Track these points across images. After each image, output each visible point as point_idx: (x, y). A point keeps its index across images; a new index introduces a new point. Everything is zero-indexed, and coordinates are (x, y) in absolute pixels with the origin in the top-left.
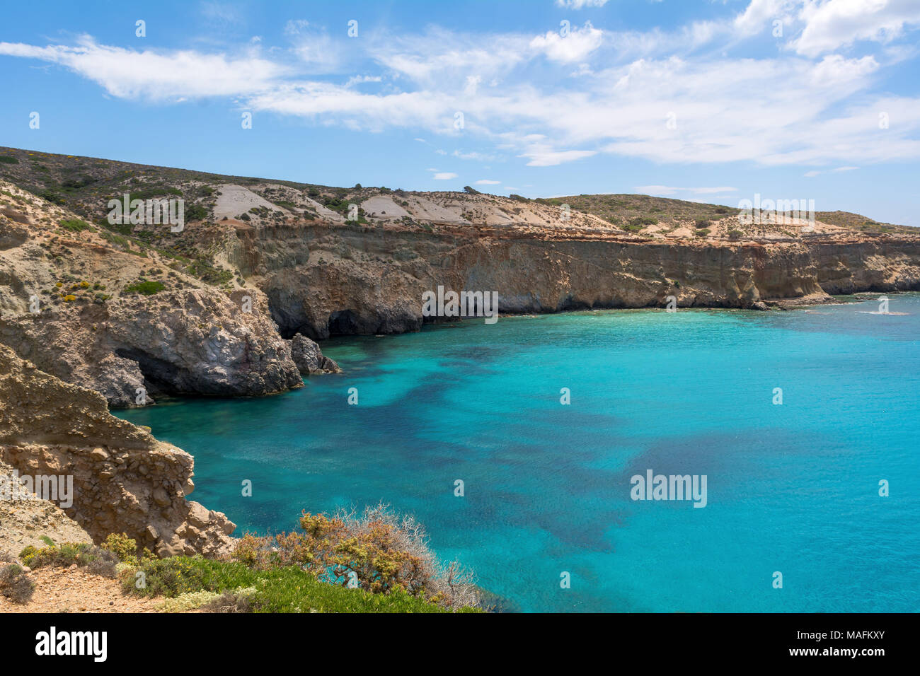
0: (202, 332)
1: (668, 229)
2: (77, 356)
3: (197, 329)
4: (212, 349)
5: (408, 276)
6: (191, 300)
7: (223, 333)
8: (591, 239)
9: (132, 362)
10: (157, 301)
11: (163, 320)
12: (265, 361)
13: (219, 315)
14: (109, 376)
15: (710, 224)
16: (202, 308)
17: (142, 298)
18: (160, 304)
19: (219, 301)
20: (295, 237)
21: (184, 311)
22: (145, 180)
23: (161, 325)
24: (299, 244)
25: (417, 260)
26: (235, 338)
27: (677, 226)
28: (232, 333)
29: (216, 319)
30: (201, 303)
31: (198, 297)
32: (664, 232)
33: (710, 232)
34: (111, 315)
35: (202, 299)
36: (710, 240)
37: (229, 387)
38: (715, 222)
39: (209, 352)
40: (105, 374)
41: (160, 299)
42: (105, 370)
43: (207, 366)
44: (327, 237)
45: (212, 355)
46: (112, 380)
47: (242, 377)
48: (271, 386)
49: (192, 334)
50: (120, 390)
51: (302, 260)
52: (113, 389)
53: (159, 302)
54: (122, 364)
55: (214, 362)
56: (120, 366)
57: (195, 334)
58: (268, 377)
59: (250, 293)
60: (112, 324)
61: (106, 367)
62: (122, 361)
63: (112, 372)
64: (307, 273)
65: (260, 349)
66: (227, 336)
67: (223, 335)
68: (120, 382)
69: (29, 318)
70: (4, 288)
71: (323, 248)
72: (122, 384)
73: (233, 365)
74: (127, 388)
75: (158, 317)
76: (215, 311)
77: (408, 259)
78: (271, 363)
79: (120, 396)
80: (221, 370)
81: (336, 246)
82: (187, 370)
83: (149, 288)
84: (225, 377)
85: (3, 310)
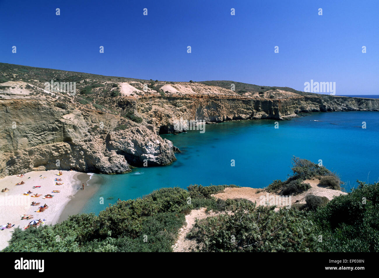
0: (144, 143)
1: (251, 94)
2: (101, 154)
3: (142, 142)
5: (181, 112)
6: (138, 131)
7: (150, 143)
9: (122, 156)
12: (166, 152)
13: (148, 136)
16: (143, 134)
17: (122, 131)
19: (147, 131)
20: (147, 101)
21: (136, 135)
23: (129, 141)
24: (149, 104)
25: (183, 107)
26: (155, 144)
27: (254, 93)
28: (153, 142)
29: (147, 138)
30: (142, 132)
31: (141, 130)
33: (264, 95)
34: (112, 139)
35: (142, 131)
36: (265, 98)
37: (155, 162)
38: (265, 92)
39: (147, 150)
40: (113, 161)
42: (113, 159)
43: (146, 155)
44: (156, 101)
45: (148, 151)
46: (116, 163)
47: (160, 159)
48: (169, 161)
49: (140, 144)
50: (120, 167)
51: (150, 109)
52: (117, 166)
53: (127, 133)
54: (119, 157)
55: (149, 154)
56: (118, 158)
57: (142, 144)
58: (168, 158)
59: (153, 126)
60: (113, 142)
61: (113, 158)
62: (118, 156)
63: (116, 160)
64: (152, 114)
65: (164, 148)
66: (152, 144)
67: (151, 144)
68: (119, 164)
69: (82, 141)
70: (71, 130)
71: (155, 104)
72: (120, 164)
73: (155, 154)
74: (122, 166)
75: (128, 138)
76: (146, 135)
77: (181, 107)
78: (168, 153)
79: (120, 169)
80: (152, 156)
81: (159, 103)
82: (138, 157)
83: (123, 128)
84: (153, 158)
85: (73, 139)
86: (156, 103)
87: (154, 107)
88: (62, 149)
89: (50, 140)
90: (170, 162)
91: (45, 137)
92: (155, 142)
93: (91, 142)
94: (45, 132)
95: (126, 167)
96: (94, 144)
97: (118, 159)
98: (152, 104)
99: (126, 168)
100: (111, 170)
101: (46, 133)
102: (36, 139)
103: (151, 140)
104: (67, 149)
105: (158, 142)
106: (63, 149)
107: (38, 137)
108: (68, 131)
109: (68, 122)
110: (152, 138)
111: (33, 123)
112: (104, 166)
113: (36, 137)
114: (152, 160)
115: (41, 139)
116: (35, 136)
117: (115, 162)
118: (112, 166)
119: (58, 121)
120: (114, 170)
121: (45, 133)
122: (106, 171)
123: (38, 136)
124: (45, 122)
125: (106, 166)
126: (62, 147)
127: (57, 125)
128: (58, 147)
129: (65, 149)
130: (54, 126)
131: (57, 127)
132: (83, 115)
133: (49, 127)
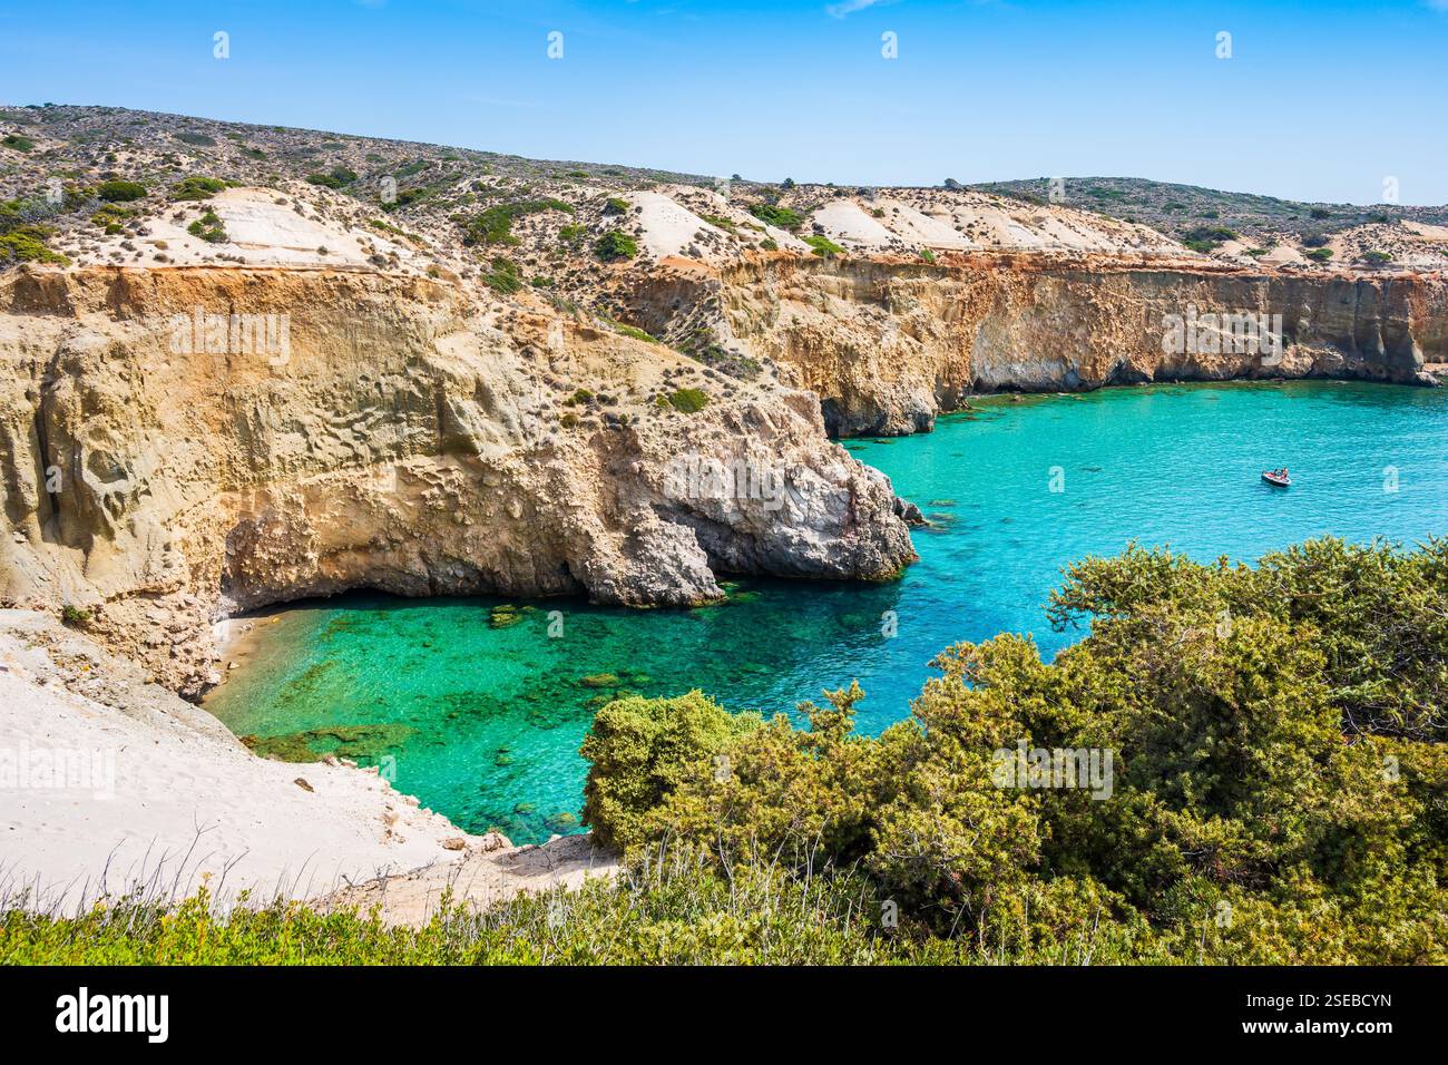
1: (1257, 247)
4: (797, 505)
5: (909, 337)
6: (754, 419)
7: (808, 475)
8: (1155, 267)
9: (685, 529)
10: (704, 422)
12: (879, 522)
13: (796, 443)
14: (655, 553)
15: (1327, 240)
16: (773, 434)
17: (684, 419)
18: (711, 428)
19: (790, 419)
20: (758, 280)
21: (745, 436)
22: (493, 184)
24: (765, 293)
25: (919, 312)
26: (827, 483)
27: (1272, 243)
28: (820, 473)
29: (794, 451)
30: (770, 423)
31: (766, 417)
32: (1253, 253)
33: (1331, 253)
34: (645, 450)
35: (771, 417)
36: (1334, 268)
37: (826, 566)
38: (1336, 236)
39: (792, 508)
40: (647, 550)
41: (708, 420)
42: (648, 543)
43: (790, 532)
44: (795, 278)
45: (798, 512)
46: (661, 561)
47: (848, 550)
48: (889, 563)
50: (679, 578)
51: (768, 318)
52: (666, 575)
53: (707, 425)
54: (673, 532)
55: (800, 524)
56: (670, 536)
58: (885, 548)
59: (810, 400)
60: (648, 465)
61: (648, 538)
62: (671, 528)
63: (659, 546)
64: (777, 341)
65: (871, 503)
66: (818, 481)
67: (811, 479)
68: (675, 563)
69: (517, 456)
70: (470, 406)
71: (790, 298)
72: (679, 567)
73: (829, 530)
74: (687, 574)
75: (712, 451)
76: (790, 436)
77: (908, 311)
78: (887, 525)
79: (680, 586)
80: (811, 537)
81: (809, 291)
82: (752, 537)
83: (689, 402)
84: (819, 548)
85: (478, 445)
86: (795, 290)
87: (787, 312)
88: (436, 491)
89: (391, 447)
90: (893, 569)
91: (368, 432)
92: (827, 470)
93: (553, 463)
94: (368, 410)
95: (705, 582)
96: (567, 470)
97: (671, 543)
98: (780, 297)
99: (702, 584)
100: (640, 589)
101: (371, 415)
102: (331, 440)
103: (809, 461)
104: (457, 491)
105: (841, 471)
106: (440, 486)
107: (339, 432)
108: (461, 412)
109: (459, 371)
110: (816, 455)
111: (321, 367)
112: (609, 571)
113: (333, 430)
114: (811, 554)
115: (352, 442)
116: (329, 427)
118: (642, 572)
119: (416, 361)
120: (652, 592)
121: (364, 418)
122: (617, 592)
123: (339, 426)
124: (368, 370)
125: (615, 572)
126: (435, 477)
127: (417, 382)
128: (420, 475)
129: (448, 489)
130: (401, 383)
131: (415, 390)
132: (516, 339)
133: (384, 388)
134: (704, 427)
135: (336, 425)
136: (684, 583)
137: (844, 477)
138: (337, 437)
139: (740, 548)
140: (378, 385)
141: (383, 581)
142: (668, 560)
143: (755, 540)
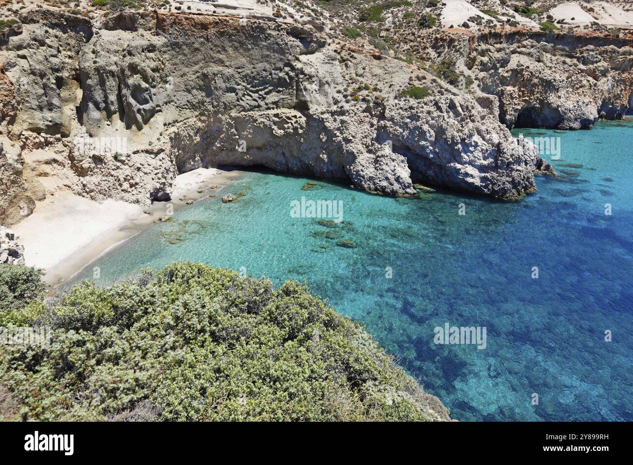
0: (460, 136)
2: (360, 147)
3: (455, 133)
4: (466, 152)
6: (452, 106)
7: (476, 138)
9: (402, 158)
10: (423, 105)
11: (427, 122)
12: (512, 168)
13: (473, 121)
16: (460, 114)
17: (413, 102)
18: (426, 108)
19: (473, 108)
20: (501, 43)
21: (445, 114)
23: (426, 127)
24: (504, 49)
25: (600, 64)
26: (486, 143)
28: (484, 139)
29: (471, 125)
30: (460, 109)
31: (458, 105)
34: (388, 115)
35: (461, 106)
37: (477, 188)
39: (464, 154)
40: (381, 165)
41: (426, 104)
42: (382, 161)
43: (459, 166)
44: (525, 43)
45: (466, 157)
46: (387, 171)
47: (490, 181)
48: (514, 191)
49: (451, 137)
50: (393, 181)
51: (504, 62)
52: (387, 179)
53: (425, 106)
54: (395, 158)
55: (466, 163)
56: (393, 160)
57: (453, 138)
58: (513, 183)
59: (493, 100)
60: (389, 123)
61: (382, 159)
62: (394, 156)
63: (387, 164)
64: (506, 75)
65: (509, 157)
66: (480, 141)
67: (477, 140)
68: (393, 173)
69: (328, 113)
71: (520, 53)
72: (395, 176)
73: (482, 168)
74: (398, 179)
75: (424, 120)
76: (470, 117)
77: (593, 63)
78: (517, 171)
79: (393, 185)
80: (472, 171)
81: (532, 50)
82: (441, 167)
83: (417, 94)
84: (475, 177)
85: (310, 105)
86: (523, 49)
87: (515, 61)
88: (290, 125)
89: (273, 103)
90: (516, 195)
91: (265, 96)
92: (487, 137)
93: (344, 118)
94: (265, 86)
95: (407, 185)
96: (349, 122)
97: (393, 163)
98: (513, 52)
99: (405, 186)
100: (374, 184)
101: (267, 88)
102: (249, 98)
103: (479, 132)
104: (298, 126)
105: (495, 138)
106: (292, 124)
107: (253, 94)
108: (306, 89)
109: (308, 70)
110: (484, 128)
111: (247, 64)
112: (361, 173)
113: (251, 93)
114: (469, 180)
115: (258, 99)
116: (248, 92)
117: (384, 167)
118: (377, 176)
119: (288, 64)
120: (379, 186)
121: (264, 89)
122: (363, 183)
123: (253, 92)
124: (268, 66)
125: (364, 173)
126: (290, 119)
127: (287, 74)
128: (284, 117)
129: (295, 125)
130: (281, 74)
131: (286, 77)
132: (342, 57)
133: (274, 76)
134: (423, 107)
135: (251, 91)
136: (396, 184)
137: (496, 141)
138: (251, 97)
139: (434, 171)
140: (271, 74)
141: (267, 163)
142: (390, 171)
143: (442, 169)
